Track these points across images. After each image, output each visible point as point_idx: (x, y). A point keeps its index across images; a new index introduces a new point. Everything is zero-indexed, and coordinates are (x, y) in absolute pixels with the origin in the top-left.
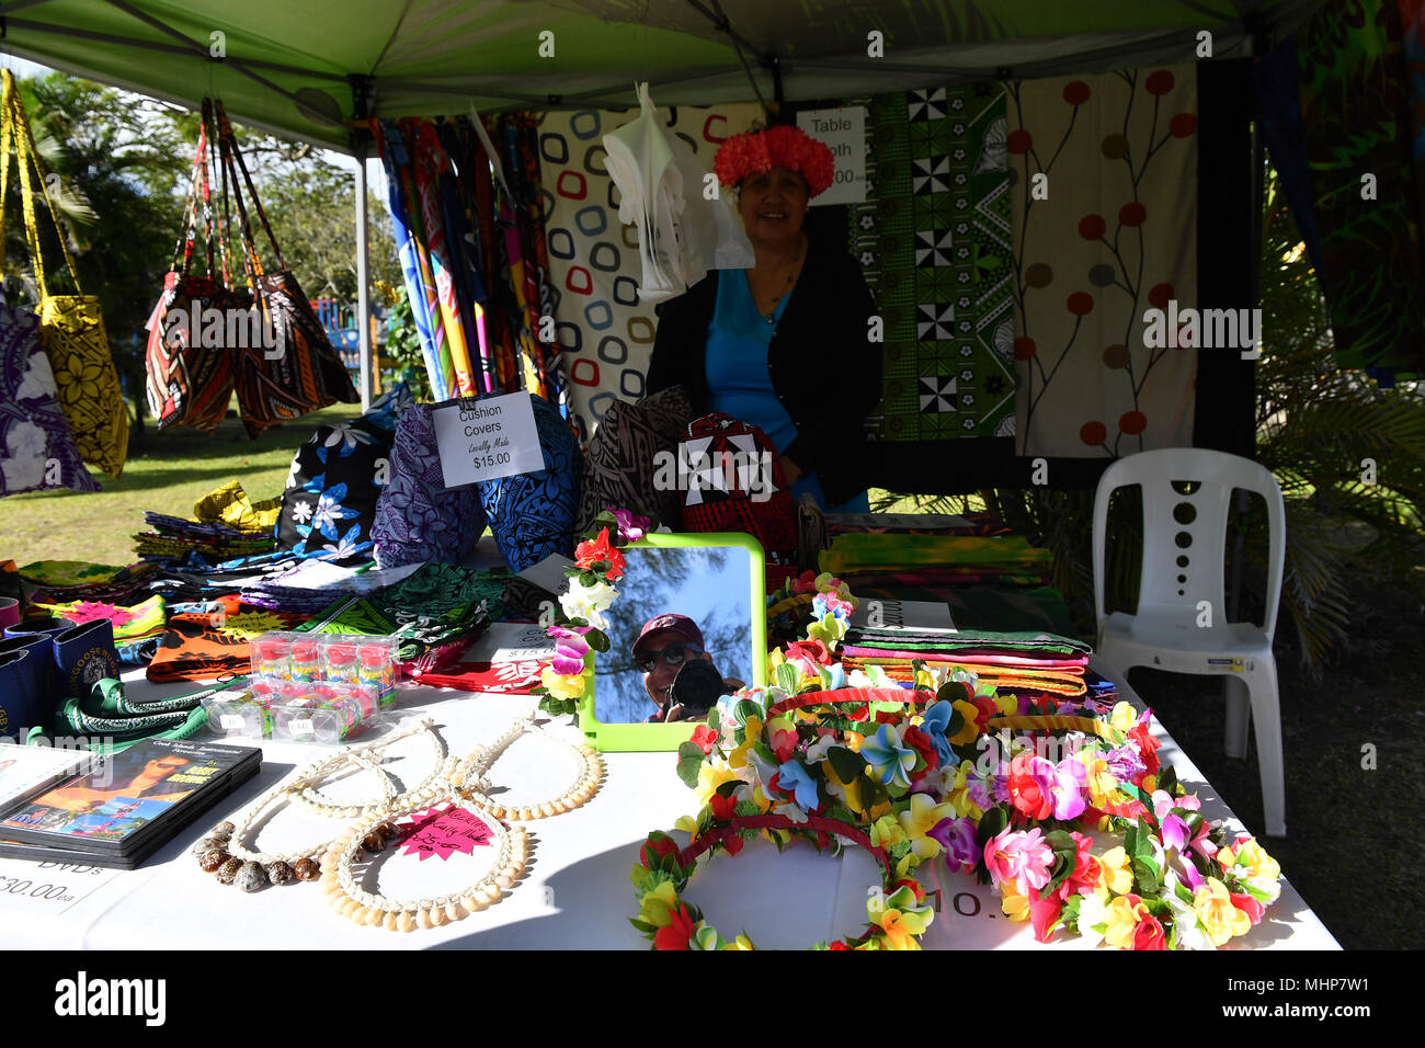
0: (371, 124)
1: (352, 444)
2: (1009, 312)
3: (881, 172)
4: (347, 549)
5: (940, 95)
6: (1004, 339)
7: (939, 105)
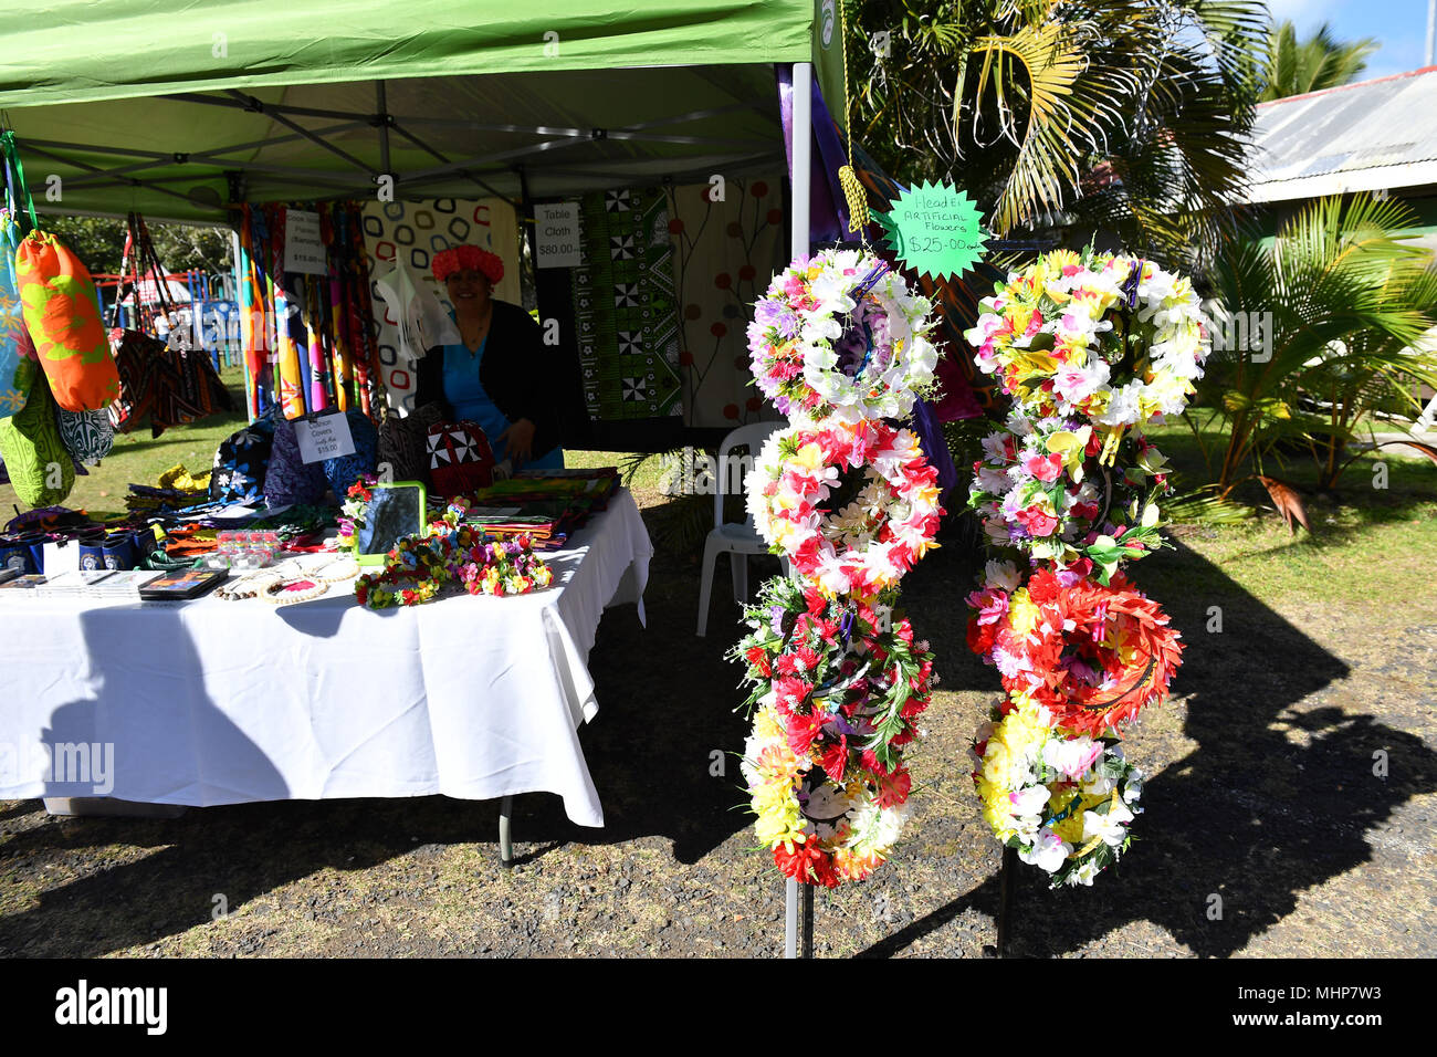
0: (243, 206)
1: (250, 442)
2: (675, 336)
3: (590, 245)
4: (250, 499)
5: (626, 195)
6: (672, 354)
7: (625, 202)
